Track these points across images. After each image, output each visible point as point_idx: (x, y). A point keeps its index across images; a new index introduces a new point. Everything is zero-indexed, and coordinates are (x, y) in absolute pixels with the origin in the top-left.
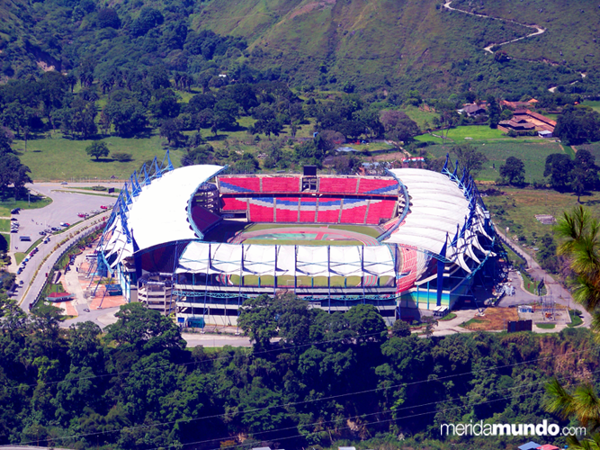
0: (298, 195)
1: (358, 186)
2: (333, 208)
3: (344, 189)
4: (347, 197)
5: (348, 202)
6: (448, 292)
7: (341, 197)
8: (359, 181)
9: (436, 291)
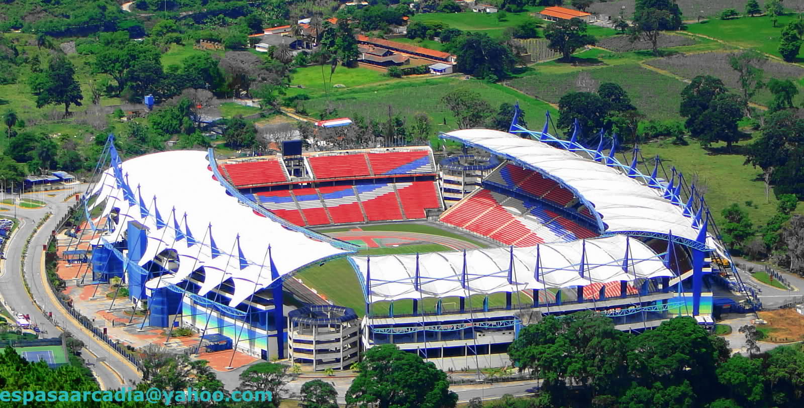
0: (286, 187)
1: (369, 166)
2: (348, 200)
3: (349, 171)
4: (359, 182)
5: (365, 190)
6: (711, 295)
7: (349, 183)
8: (366, 157)
9: (691, 295)
